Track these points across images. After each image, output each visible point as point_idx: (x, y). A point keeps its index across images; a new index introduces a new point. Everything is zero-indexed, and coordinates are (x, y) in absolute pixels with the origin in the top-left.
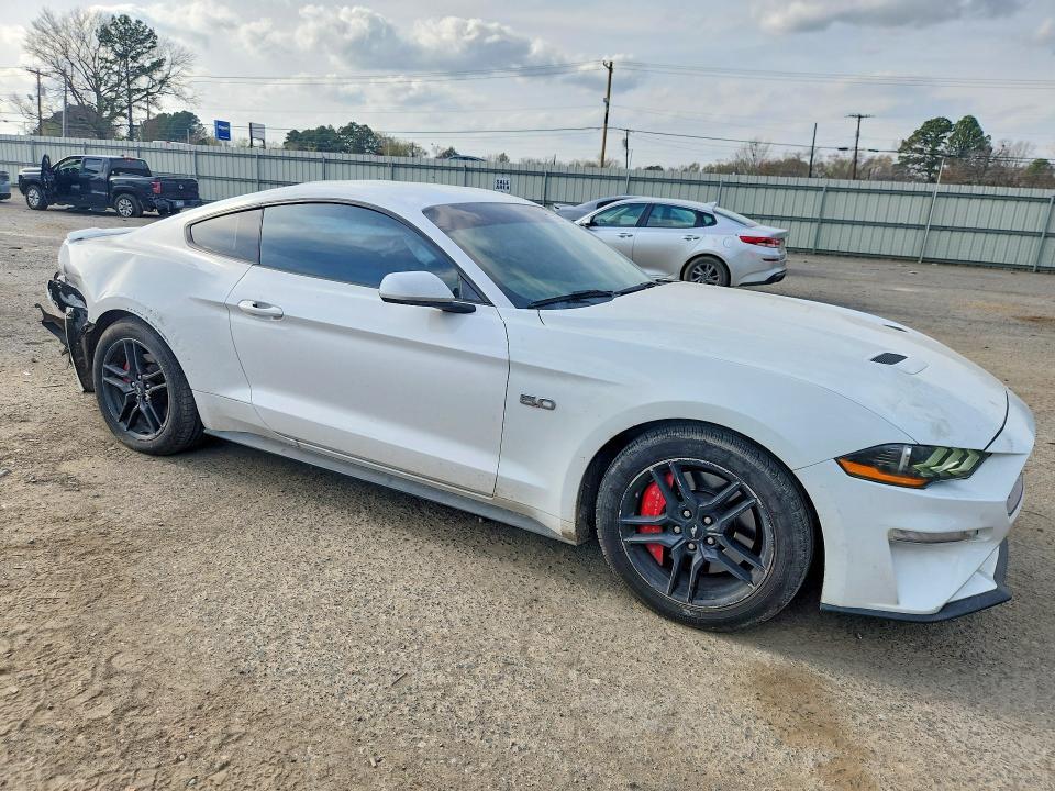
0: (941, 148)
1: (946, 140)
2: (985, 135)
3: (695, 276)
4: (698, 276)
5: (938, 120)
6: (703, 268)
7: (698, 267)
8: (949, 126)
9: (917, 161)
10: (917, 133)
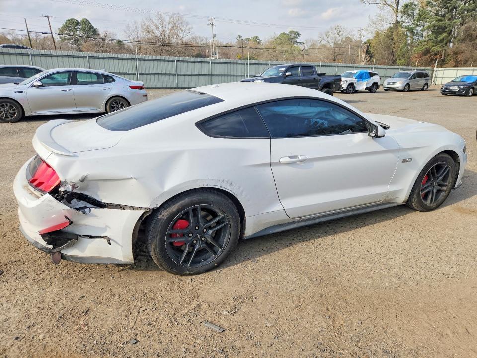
0: (78, 33)
1: (79, 30)
2: (95, 28)
3: (113, 108)
4: (115, 107)
5: (72, 20)
6: (116, 103)
7: (113, 103)
8: (78, 24)
9: (69, 39)
10: (64, 25)
